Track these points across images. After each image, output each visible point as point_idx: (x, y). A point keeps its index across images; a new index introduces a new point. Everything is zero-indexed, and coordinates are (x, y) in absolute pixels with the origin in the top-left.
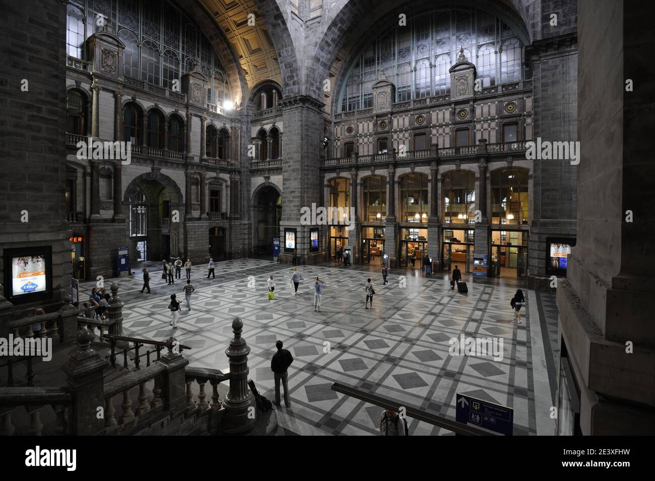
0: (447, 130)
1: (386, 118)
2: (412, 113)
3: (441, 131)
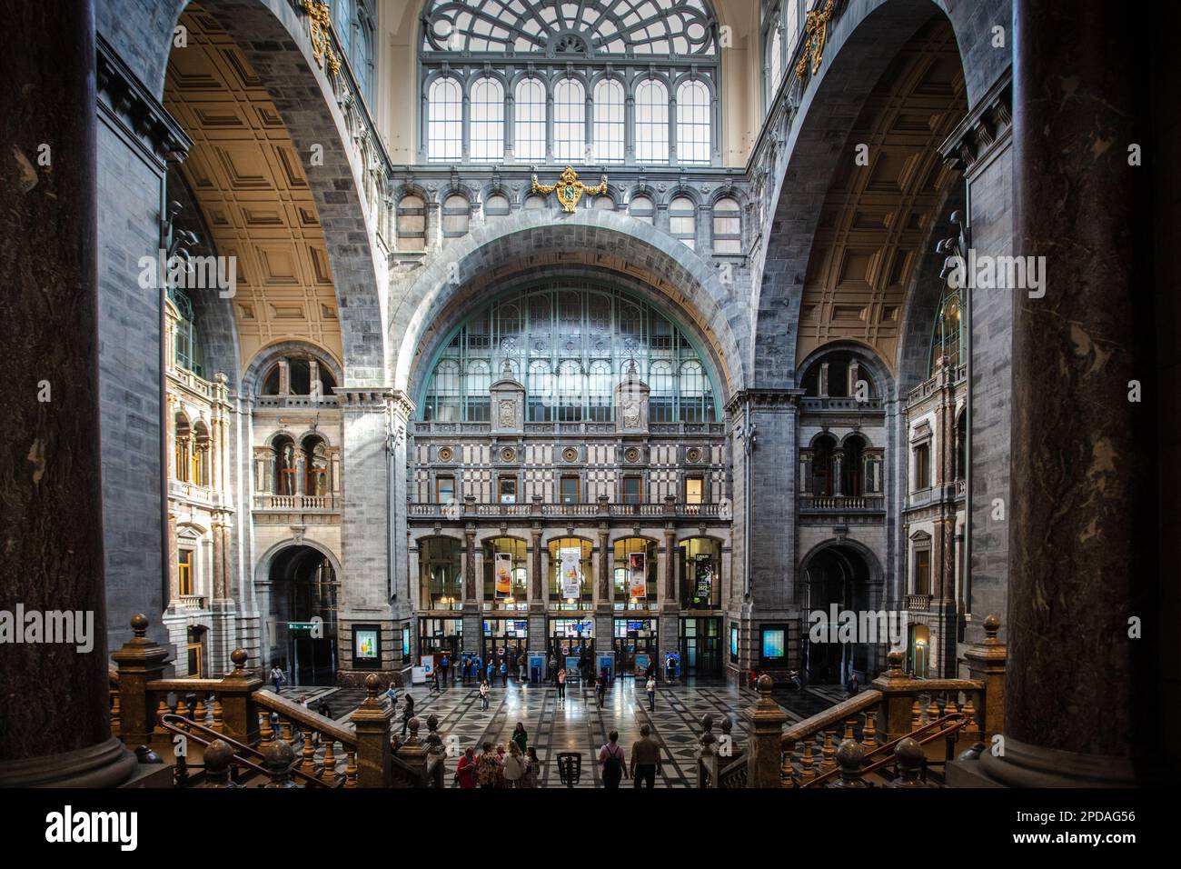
0: (611, 475)
1: (514, 443)
2: (557, 442)
3: (601, 475)
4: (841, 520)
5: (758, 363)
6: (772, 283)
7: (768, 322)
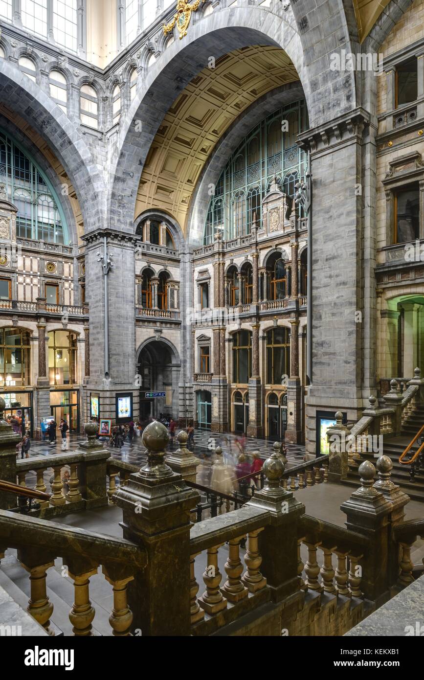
4: (158, 324)
5: (112, 212)
6: (125, 159)
7: (120, 185)
